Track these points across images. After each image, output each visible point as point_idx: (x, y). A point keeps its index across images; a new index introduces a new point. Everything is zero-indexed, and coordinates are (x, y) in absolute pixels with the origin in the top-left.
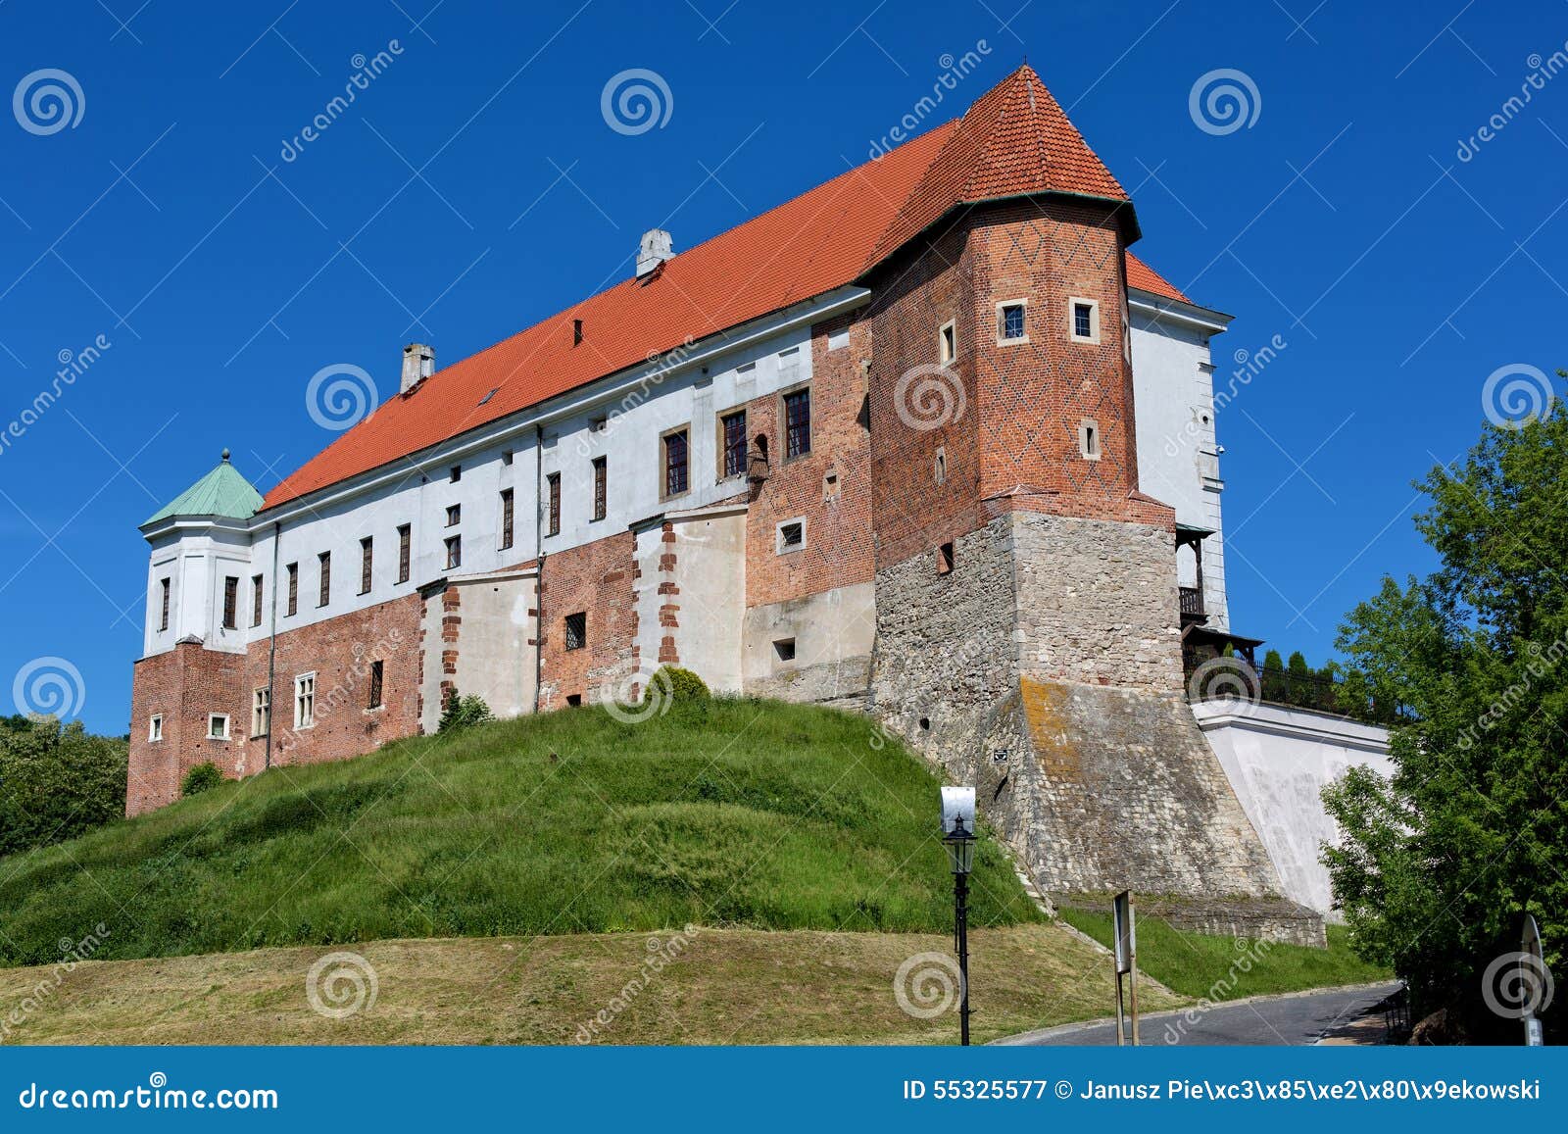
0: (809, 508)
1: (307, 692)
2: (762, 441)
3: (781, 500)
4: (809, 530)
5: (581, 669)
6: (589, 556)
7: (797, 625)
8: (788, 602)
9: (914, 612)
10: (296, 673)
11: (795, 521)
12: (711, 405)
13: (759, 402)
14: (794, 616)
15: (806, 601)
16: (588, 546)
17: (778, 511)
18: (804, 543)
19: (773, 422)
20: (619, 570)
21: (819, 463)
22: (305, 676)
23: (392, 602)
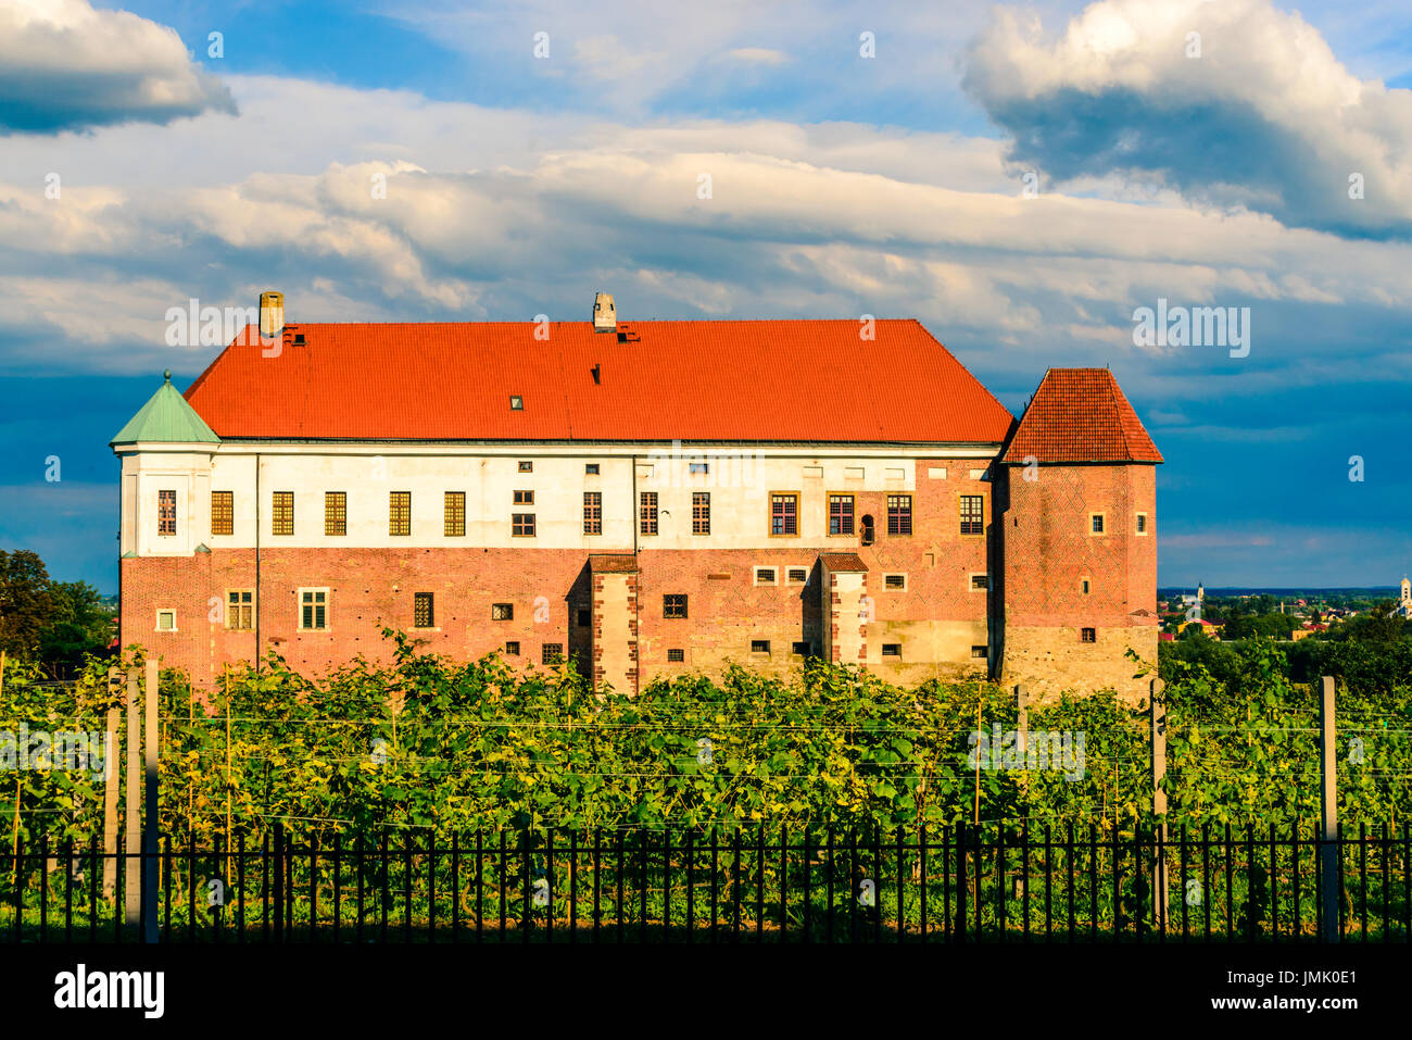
0: (912, 570)
1: (314, 604)
2: (868, 520)
3: (886, 559)
4: (910, 582)
5: (683, 633)
6: (692, 559)
7: (903, 637)
8: (893, 622)
9: (1050, 657)
10: (299, 585)
11: (898, 574)
12: (821, 485)
13: (868, 494)
14: (898, 630)
15: (908, 623)
16: (692, 552)
17: (884, 566)
18: (906, 589)
19: (879, 510)
20: (725, 573)
21: (921, 545)
22: (314, 590)
23: (441, 549)
